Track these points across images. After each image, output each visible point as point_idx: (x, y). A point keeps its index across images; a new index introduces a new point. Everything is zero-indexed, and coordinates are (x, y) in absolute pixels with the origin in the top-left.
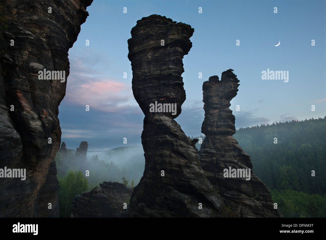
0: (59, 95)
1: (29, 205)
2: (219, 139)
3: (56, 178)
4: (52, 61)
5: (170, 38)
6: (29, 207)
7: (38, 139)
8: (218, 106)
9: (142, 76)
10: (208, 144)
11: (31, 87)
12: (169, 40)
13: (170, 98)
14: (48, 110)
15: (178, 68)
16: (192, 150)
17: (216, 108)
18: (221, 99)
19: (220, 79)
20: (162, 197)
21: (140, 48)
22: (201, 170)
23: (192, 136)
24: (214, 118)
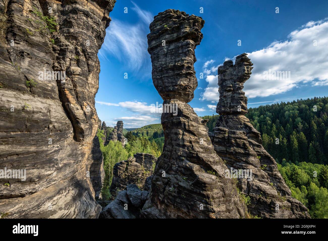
0: (94, 89)
1: (82, 167)
2: (232, 118)
3: (100, 150)
4: (86, 64)
5: (183, 32)
6: (82, 168)
7: (82, 124)
8: (232, 89)
9: (159, 68)
10: (222, 123)
11: (73, 86)
12: (182, 33)
13: (183, 86)
14: (87, 102)
15: (190, 59)
16: (202, 129)
17: (230, 91)
18: (235, 82)
19: (234, 64)
20: (177, 166)
21: (157, 42)
22: (210, 145)
23: (213, 115)
24: (227, 99)
